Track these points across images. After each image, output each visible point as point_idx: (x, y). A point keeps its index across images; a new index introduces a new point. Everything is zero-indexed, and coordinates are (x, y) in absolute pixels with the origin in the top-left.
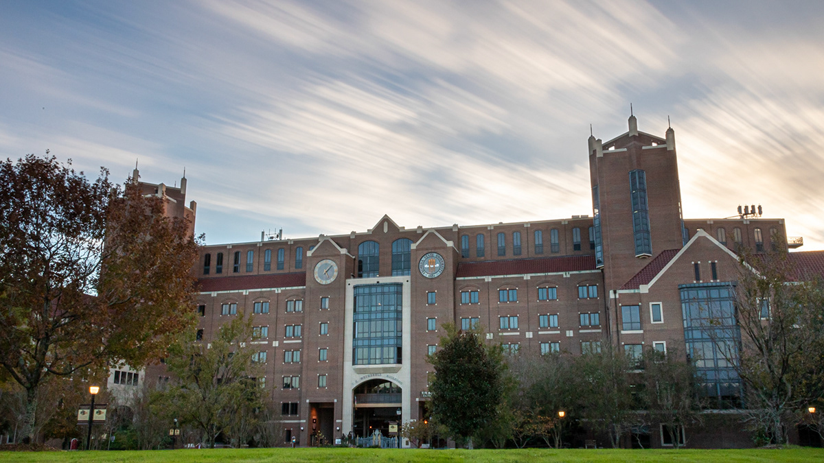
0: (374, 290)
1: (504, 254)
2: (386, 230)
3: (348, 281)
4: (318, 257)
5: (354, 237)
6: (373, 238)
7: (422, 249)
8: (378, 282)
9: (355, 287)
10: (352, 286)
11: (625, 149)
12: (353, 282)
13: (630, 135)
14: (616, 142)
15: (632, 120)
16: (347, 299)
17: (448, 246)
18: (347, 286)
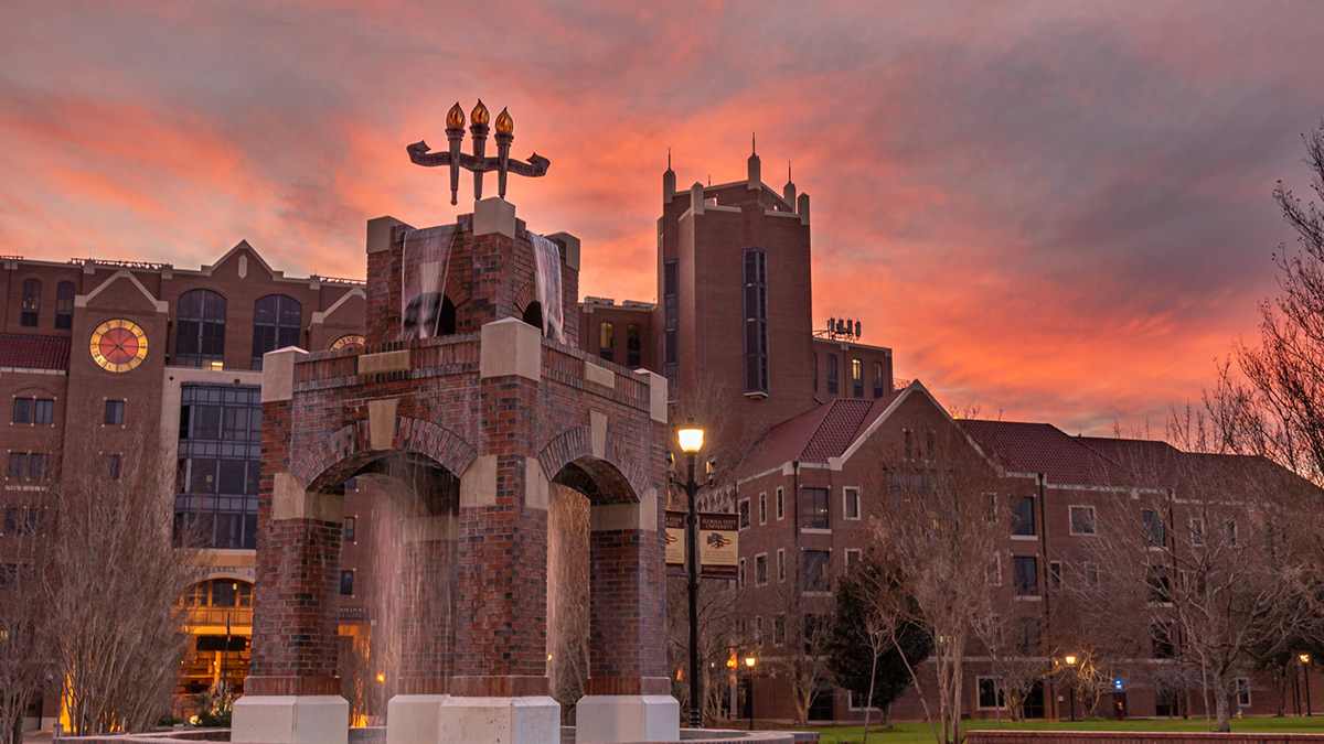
0: (230, 397)
2: (243, 273)
3: (170, 371)
4: (100, 312)
6: (214, 287)
7: (336, 326)
8: (237, 381)
9: (185, 386)
10: (177, 383)
11: (739, 210)
12: (179, 374)
13: (749, 188)
14: (725, 193)
15: (754, 163)
16: (165, 408)
18: (167, 381)
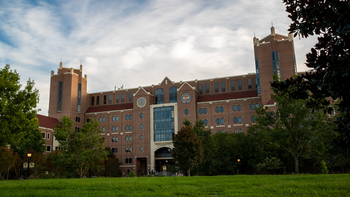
0: (162, 109)
1: (218, 92)
2: (166, 83)
3: (151, 106)
4: (138, 96)
5: (153, 87)
6: (161, 87)
7: (182, 91)
8: (163, 106)
9: (154, 108)
10: (152, 108)
11: (270, 42)
12: (153, 106)
13: (272, 36)
14: (266, 39)
15: (272, 29)
16: (151, 113)
17: (193, 89)
